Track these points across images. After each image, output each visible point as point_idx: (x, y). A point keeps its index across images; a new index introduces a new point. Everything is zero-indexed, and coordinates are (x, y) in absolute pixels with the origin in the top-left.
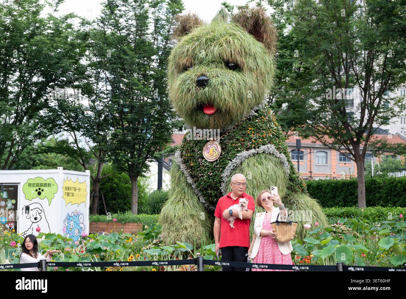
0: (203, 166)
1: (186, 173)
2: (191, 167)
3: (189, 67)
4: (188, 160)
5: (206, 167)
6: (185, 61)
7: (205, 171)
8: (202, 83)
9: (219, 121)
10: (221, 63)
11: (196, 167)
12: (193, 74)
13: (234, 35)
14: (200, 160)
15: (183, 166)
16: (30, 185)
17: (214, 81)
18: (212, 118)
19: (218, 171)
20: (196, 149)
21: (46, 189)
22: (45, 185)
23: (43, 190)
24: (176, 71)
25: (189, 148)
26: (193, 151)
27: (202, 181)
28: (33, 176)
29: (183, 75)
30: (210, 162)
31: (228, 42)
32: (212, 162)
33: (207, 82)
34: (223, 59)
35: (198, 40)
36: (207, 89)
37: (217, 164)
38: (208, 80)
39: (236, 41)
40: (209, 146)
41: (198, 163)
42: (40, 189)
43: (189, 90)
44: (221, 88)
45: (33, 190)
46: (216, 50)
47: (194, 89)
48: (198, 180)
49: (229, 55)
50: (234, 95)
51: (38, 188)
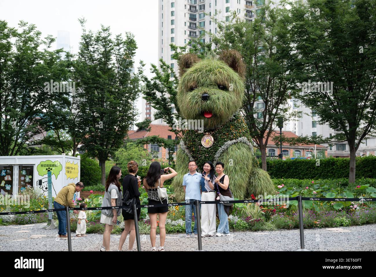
0: (202, 150)
1: (189, 155)
2: (193, 151)
3: (195, 88)
4: (190, 147)
5: (203, 151)
6: (192, 84)
7: (203, 153)
8: (205, 98)
9: (214, 122)
10: (216, 86)
11: (197, 151)
12: (198, 92)
13: (223, 68)
14: (199, 147)
15: (186, 151)
16: (42, 166)
17: (213, 97)
18: (210, 120)
19: (212, 153)
20: (196, 140)
21: (53, 168)
22: (53, 166)
23: (51, 169)
24: (185, 91)
25: (191, 139)
26: (195, 141)
27: (200, 159)
28: (44, 160)
29: (192, 93)
30: (206, 148)
31: (220, 73)
32: (208, 148)
33: (208, 98)
34: (217, 83)
35: (200, 71)
36: (208, 102)
37: (211, 149)
38: (209, 96)
39: (225, 72)
40: (205, 138)
41: (198, 149)
42: (49, 168)
43: (197, 102)
44: (217, 101)
45: (44, 170)
46: (213, 77)
47: (200, 101)
48: (197, 160)
49: (221, 81)
50: (225, 106)
51: (48, 168)
